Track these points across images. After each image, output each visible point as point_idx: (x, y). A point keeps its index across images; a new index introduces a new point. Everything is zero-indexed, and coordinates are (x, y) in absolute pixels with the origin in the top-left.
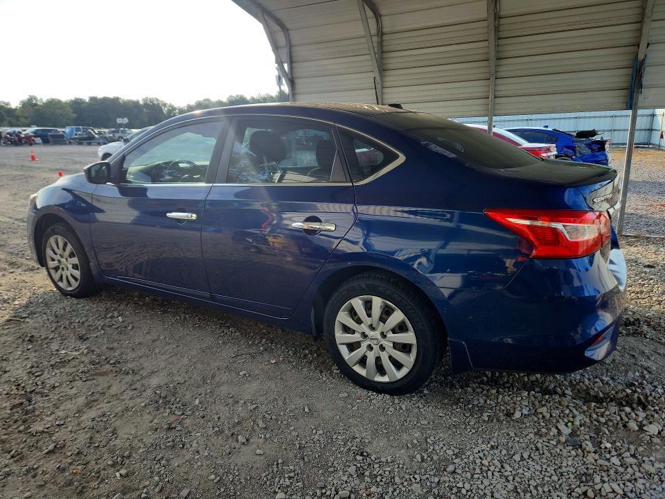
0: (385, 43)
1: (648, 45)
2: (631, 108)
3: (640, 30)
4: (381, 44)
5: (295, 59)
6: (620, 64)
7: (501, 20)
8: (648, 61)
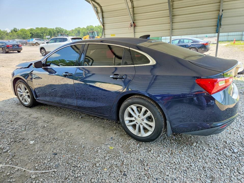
0: (135, 11)
1: (223, 10)
2: (217, 33)
3: (220, 5)
4: (133, 11)
5: (104, 17)
6: (214, 17)
7: (174, 2)
8: (223, 16)
